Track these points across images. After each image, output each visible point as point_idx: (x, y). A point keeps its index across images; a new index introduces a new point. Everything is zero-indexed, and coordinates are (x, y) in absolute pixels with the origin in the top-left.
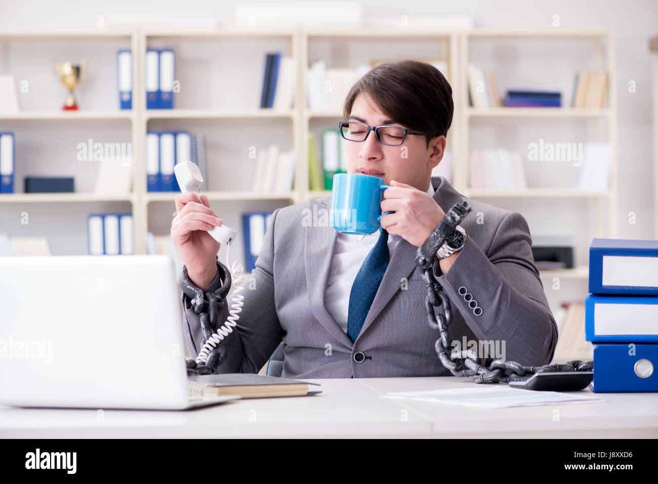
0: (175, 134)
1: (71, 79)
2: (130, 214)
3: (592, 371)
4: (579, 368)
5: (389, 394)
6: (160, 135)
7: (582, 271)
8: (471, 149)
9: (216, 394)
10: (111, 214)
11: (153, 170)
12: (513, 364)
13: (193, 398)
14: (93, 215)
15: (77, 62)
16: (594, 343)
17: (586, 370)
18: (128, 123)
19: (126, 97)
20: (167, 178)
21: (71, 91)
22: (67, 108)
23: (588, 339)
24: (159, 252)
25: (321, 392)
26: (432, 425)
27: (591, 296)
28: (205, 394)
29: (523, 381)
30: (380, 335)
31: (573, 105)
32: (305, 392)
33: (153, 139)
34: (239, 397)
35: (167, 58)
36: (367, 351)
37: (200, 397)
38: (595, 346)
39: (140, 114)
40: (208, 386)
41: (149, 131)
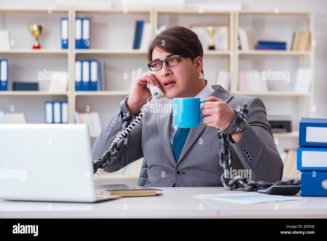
0: (90, 62)
1: (37, 33)
2: (66, 102)
3: (300, 185)
4: (294, 183)
5: (197, 195)
6: (82, 62)
7: (296, 133)
8: (239, 71)
9: (109, 195)
10: (57, 102)
11: (78, 79)
12: (261, 182)
13: (97, 196)
14: (47, 102)
15: (40, 24)
16: (301, 171)
17: (297, 185)
18: (65, 56)
19: (65, 42)
20: (86, 84)
21: (37, 39)
22: (35, 48)
23: (298, 169)
24: (81, 122)
25: (162, 194)
26: (218, 212)
27: (300, 147)
28: (104, 194)
29: (265, 190)
30: (188, 162)
31: (292, 49)
32: (154, 194)
33: (78, 64)
34: (121, 196)
35: (86, 23)
36: (182, 169)
37: (101, 196)
38: (302, 172)
39: (72, 51)
40: (105, 190)
41: (77, 60)
